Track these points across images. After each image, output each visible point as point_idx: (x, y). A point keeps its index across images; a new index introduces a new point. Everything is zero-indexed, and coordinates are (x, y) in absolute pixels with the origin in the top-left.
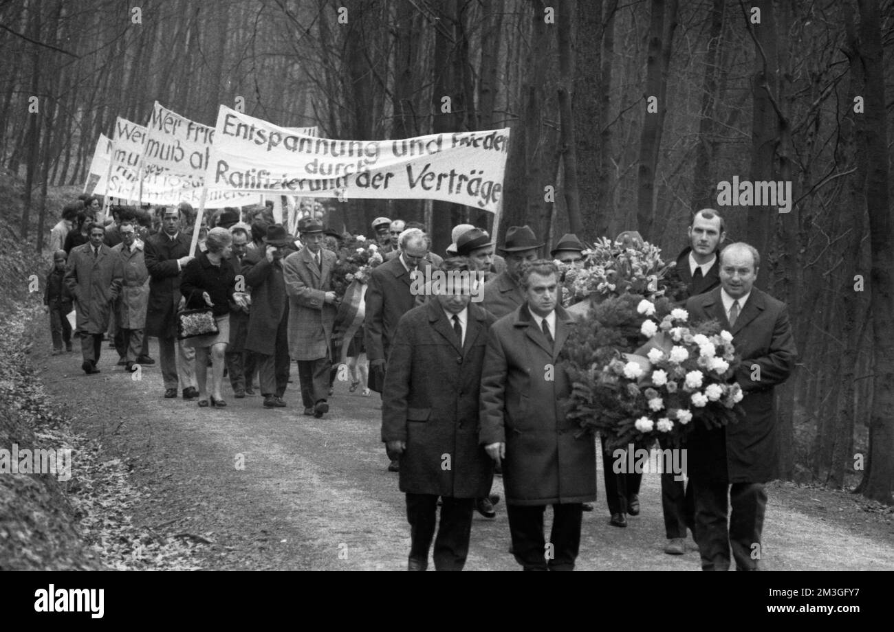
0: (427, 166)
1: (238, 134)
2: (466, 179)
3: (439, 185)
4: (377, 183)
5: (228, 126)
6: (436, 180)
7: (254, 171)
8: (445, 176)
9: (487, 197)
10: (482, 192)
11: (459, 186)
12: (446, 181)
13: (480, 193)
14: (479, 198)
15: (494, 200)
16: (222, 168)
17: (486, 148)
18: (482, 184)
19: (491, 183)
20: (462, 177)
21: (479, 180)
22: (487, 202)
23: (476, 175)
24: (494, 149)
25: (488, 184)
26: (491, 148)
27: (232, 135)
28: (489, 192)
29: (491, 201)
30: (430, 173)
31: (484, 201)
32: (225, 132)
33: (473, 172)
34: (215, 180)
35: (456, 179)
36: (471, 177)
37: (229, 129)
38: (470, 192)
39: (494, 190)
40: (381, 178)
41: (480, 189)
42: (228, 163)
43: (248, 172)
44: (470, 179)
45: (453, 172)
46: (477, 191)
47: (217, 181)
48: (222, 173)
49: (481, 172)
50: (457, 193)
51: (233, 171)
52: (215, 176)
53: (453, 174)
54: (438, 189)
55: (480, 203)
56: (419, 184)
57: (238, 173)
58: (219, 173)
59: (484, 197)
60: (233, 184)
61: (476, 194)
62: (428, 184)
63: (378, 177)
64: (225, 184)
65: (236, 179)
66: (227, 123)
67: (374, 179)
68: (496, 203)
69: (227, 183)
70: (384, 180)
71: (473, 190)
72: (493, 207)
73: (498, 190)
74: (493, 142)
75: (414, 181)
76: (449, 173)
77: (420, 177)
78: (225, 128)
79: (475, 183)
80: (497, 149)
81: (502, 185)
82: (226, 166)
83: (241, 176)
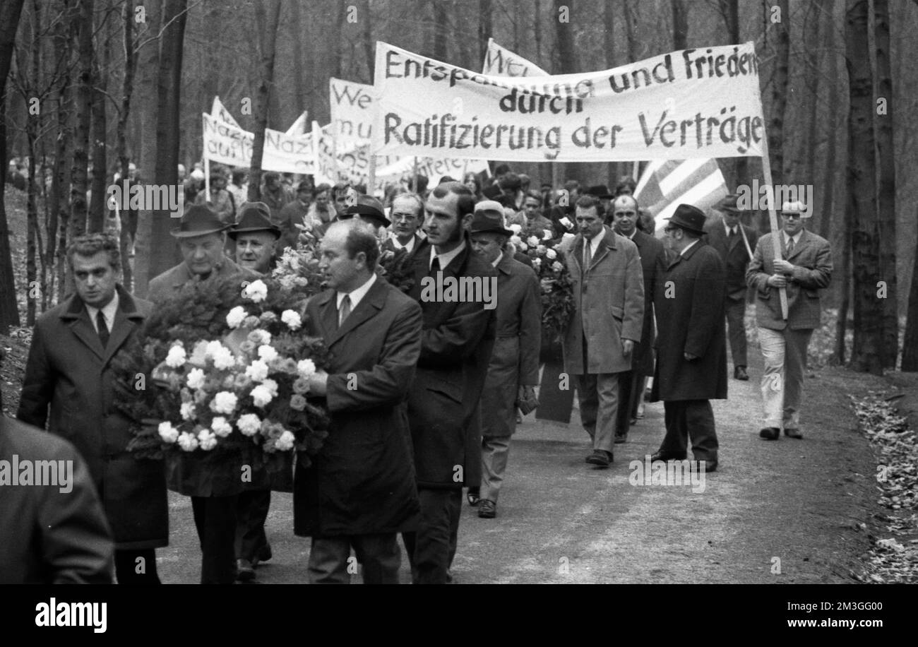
0: (664, 115)
1: (407, 73)
2: (716, 123)
3: (683, 137)
4: (600, 140)
5: (392, 67)
6: (678, 131)
7: (435, 117)
8: (690, 123)
9: (746, 140)
10: (740, 134)
11: (709, 133)
12: (691, 131)
13: (737, 137)
14: (738, 143)
15: (757, 140)
16: (393, 122)
17: (732, 75)
18: (736, 124)
19: (748, 119)
20: (712, 121)
21: (732, 120)
22: (748, 145)
23: (728, 115)
24: (741, 74)
25: (744, 122)
26: (737, 73)
27: (399, 76)
28: (748, 133)
29: (752, 142)
30: (669, 123)
31: (744, 146)
32: (388, 75)
33: (723, 111)
34: (384, 141)
35: (704, 124)
36: (722, 119)
37: (393, 70)
38: (725, 139)
39: (754, 127)
40: (606, 133)
41: (736, 131)
42: (400, 116)
43: (428, 121)
44: (721, 121)
45: (698, 115)
46: (733, 136)
47: (387, 140)
48: (393, 129)
49: (733, 109)
50: (708, 144)
51: (407, 125)
52: (384, 135)
53: (699, 119)
54: (683, 143)
55: (741, 150)
56: (657, 140)
57: (414, 124)
58: (389, 130)
59: (743, 140)
60: (410, 142)
61: (732, 139)
62: (669, 137)
63: (601, 132)
64: (398, 143)
65: (412, 134)
66: (389, 63)
67: (596, 134)
68: (761, 142)
69: (401, 141)
70: (609, 136)
71: (728, 133)
72: (757, 149)
73: (759, 125)
74: (738, 64)
75: (651, 136)
76: (694, 118)
77: (657, 128)
78: (388, 71)
79: (728, 126)
80: (744, 72)
81: (761, 117)
82: (398, 120)
83: (418, 127)
